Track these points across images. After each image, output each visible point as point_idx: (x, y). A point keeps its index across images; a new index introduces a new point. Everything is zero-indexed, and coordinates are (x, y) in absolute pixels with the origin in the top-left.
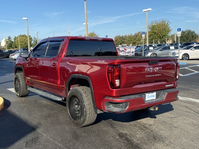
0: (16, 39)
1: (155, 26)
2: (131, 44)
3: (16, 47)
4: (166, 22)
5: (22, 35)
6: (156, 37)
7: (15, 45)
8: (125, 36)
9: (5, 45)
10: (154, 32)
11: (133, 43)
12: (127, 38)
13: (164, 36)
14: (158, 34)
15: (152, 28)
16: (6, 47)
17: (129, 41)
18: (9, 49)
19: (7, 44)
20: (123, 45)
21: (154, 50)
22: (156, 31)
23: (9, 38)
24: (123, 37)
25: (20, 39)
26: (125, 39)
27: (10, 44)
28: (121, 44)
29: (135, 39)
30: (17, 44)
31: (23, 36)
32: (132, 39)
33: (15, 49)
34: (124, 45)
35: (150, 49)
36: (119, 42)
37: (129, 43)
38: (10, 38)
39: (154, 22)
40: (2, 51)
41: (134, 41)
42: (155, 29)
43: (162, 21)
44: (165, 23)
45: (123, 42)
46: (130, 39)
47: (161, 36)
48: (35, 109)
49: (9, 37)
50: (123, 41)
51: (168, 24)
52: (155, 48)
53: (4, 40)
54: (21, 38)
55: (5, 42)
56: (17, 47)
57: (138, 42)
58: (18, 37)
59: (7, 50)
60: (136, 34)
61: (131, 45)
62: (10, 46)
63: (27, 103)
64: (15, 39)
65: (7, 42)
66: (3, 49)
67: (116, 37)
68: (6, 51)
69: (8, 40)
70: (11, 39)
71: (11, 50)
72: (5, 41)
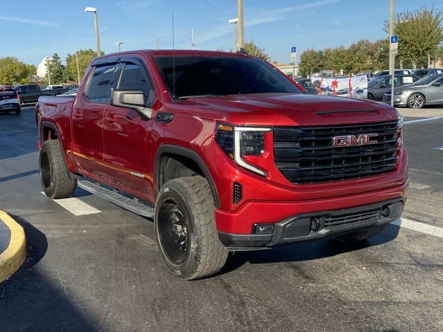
0: (70, 61)
1: (404, 25)
2: (342, 71)
3: (71, 79)
4: (434, 16)
5: (84, 50)
6: (409, 52)
7: (69, 73)
8: (328, 52)
9: (47, 74)
10: (402, 40)
11: (347, 69)
12: (332, 57)
13: (427, 49)
14: (412, 45)
15: (398, 30)
16: (49, 79)
17: (337, 63)
18: (55, 83)
19: (51, 72)
20: (325, 72)
21: (416, 84)
22: (408, 38)
23: (56, 57)
24: (321, 53)
25: (81, 61)
26: (326, 58)
27: (58, 72)
28: (316, 71)
29: (351, 58)
30: (73, 71)
31: (87, 53)
32: (343, 57)
33: (69, 84)
34: (328, 72)
35: (405, 82)
36: (313, 65)
37: (336, 68)
38: (58, 58)
39: (403, 15)
40: (39, 88)
41: (349, 64)
42: (406, 33)
43: (422, 12)
44: (430, 18)
45: (321, 66)
46: (338, 59)
47: (419, 49)
48: (120, 269)
49: (56, 55)
50: (321, 62)
51: (439, 19)
52: (417, 79)
53: (44, 62)
54: (81, 57)
55: (46, 67)
56: (75, 79)
57: (360, 64)
58: (75, 56)
59: (50, 86)
60: (353, 46)
61: (342, 73)
62: (58, 76)
63: (94, 243)
64: (69, 59)
65: (51, 67)
66: (42, 83)
67: (305, 53)
68: (48, 89)
69: (53, 61)
70: (59, 61)
71: (61, 85)
72: (46, 65)
